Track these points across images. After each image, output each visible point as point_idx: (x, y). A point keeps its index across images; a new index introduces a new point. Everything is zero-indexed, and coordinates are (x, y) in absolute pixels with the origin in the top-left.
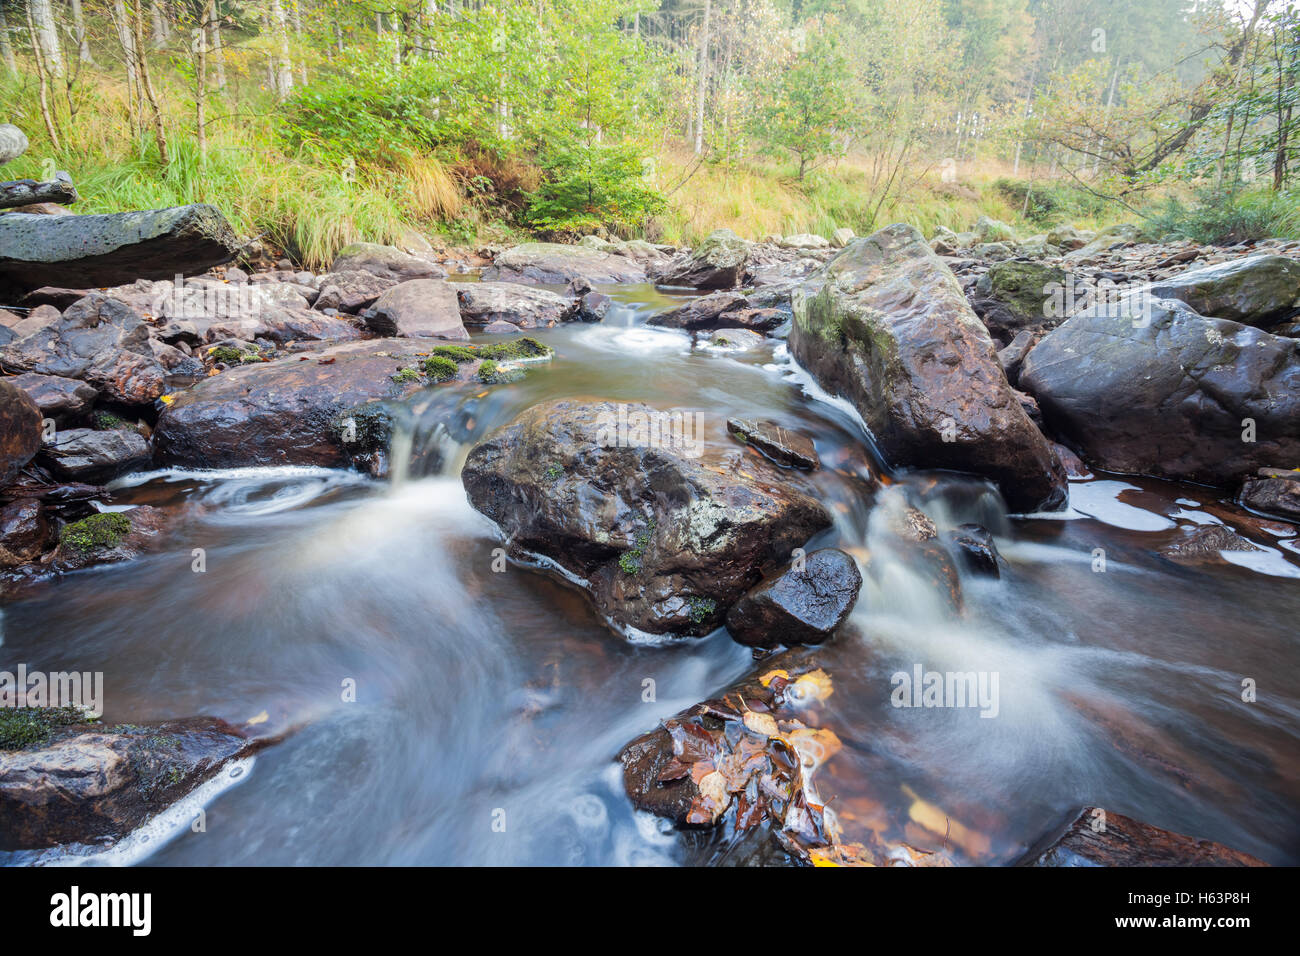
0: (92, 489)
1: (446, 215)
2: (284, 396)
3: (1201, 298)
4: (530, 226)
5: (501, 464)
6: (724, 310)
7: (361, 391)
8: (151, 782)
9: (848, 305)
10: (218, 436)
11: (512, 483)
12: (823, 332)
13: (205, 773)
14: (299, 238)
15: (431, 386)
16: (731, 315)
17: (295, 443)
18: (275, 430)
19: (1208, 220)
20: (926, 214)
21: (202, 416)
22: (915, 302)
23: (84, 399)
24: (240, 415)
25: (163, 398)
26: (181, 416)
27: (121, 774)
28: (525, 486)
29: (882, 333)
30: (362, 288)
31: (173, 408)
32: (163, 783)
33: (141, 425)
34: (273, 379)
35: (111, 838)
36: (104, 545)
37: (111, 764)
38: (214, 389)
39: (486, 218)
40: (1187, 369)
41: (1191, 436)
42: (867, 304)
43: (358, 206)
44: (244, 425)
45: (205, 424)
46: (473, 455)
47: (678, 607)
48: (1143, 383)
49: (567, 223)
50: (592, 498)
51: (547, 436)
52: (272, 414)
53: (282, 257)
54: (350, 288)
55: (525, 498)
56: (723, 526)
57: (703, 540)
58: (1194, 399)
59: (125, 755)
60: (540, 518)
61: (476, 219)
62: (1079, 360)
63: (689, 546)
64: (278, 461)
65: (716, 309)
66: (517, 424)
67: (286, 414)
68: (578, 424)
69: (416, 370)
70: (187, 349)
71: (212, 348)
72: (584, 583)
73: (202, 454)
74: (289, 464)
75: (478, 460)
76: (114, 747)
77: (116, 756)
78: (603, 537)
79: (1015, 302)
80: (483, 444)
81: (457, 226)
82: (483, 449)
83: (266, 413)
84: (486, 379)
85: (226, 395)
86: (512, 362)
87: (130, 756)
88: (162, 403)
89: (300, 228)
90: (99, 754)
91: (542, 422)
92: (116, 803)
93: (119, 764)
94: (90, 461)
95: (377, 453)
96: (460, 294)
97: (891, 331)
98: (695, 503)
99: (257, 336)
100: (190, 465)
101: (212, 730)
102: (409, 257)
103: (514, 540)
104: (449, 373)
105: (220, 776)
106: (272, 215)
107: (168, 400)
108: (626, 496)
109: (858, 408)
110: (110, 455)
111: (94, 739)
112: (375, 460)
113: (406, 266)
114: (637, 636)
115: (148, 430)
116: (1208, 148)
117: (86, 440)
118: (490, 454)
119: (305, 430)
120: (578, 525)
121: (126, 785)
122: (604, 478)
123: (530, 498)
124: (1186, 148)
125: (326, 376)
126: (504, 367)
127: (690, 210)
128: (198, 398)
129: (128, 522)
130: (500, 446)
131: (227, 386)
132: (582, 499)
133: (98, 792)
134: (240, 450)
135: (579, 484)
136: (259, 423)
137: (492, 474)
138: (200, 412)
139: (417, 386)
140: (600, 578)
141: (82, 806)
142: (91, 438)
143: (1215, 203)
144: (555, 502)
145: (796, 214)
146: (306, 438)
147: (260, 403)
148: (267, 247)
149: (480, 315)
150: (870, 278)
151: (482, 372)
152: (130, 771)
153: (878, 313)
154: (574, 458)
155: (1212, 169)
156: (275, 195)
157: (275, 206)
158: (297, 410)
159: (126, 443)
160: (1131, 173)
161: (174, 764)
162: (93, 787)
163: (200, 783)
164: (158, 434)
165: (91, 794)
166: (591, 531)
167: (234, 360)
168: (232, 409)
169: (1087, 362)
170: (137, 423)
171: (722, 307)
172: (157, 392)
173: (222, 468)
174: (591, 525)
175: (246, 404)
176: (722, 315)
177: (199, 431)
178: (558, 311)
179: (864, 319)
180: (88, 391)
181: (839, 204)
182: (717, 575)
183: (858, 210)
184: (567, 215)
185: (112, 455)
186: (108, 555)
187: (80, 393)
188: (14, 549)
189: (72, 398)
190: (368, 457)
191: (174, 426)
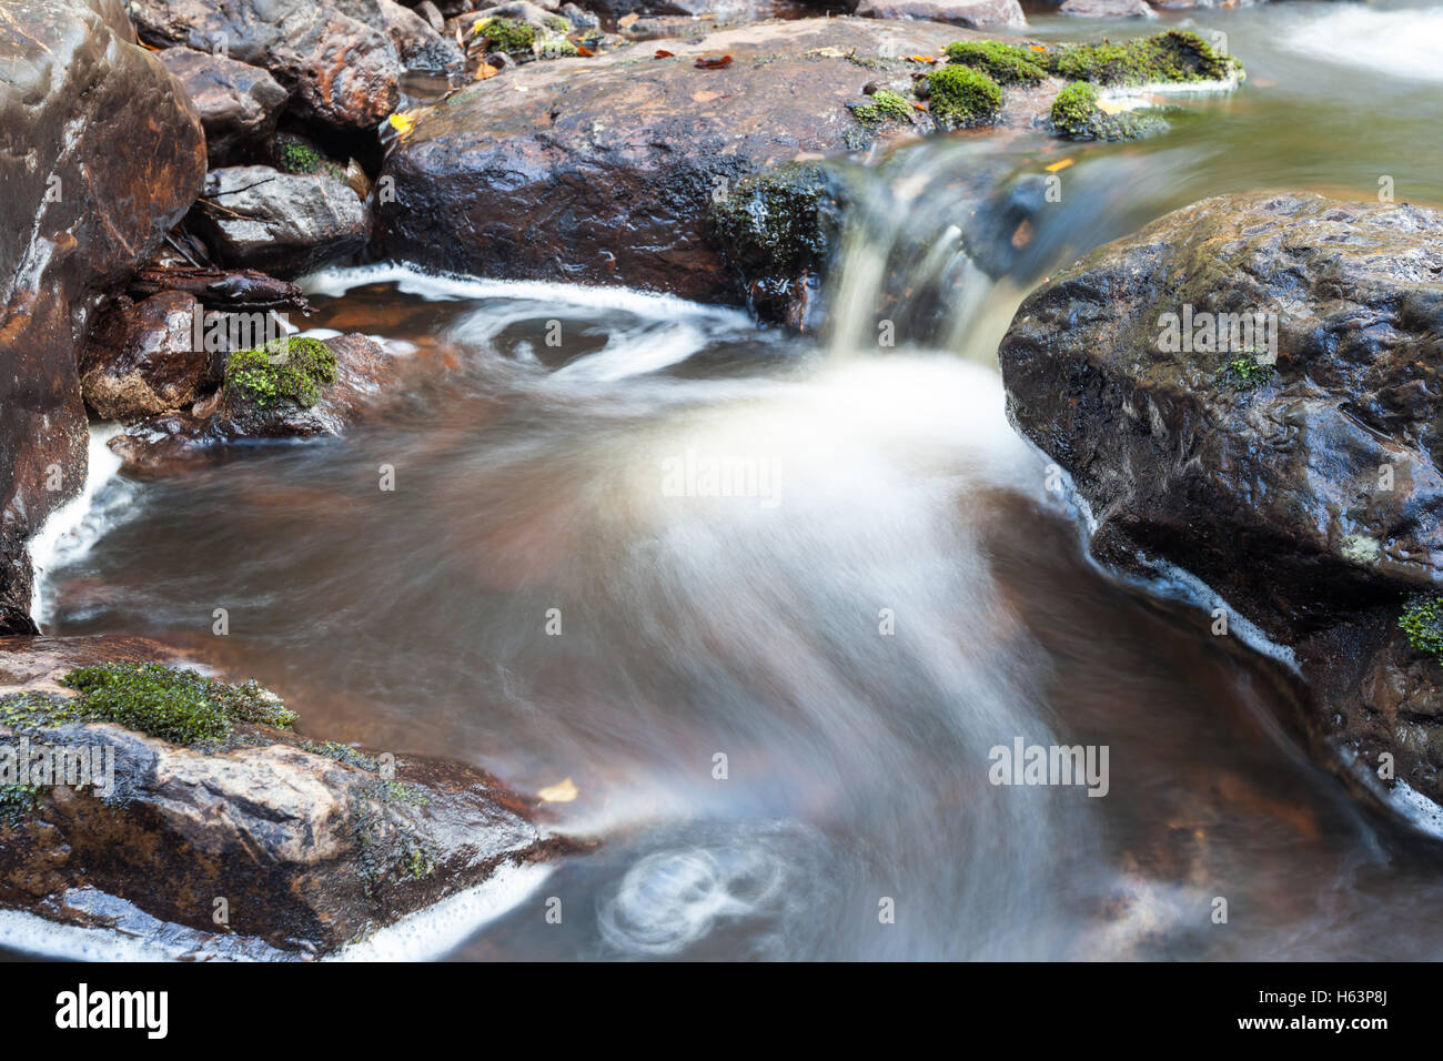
0: (280, 287)
2: (624, 133)
5: (1102, 336)
7: (783, 133)
8: (379, 864)
10: (489, 208)
11: (1128, 383)
13: (463, 872)
15: (939, 134)
17: (637, 238)
18: (600, 208)
21: (462, 161)
23: (265, 107)
24: (533, 166)
25: (394, 120)
26: (425, 158)
27: (336, 833)
28: (1164, 395)
31: (412, 144)
32: (396, 870)
33: (353, 171)
34: (603, 95)
35: (312, 947)
36: (295, 399)
37: (320, 812)
38: (487, 106)
44: (540, 188)
45: (467, 180)
46: (1034, 307)
50: (1346, 445)
51: (1240, 276)
52: (596, 170)
55: (1157, 422)
59: (343, 801)
60: (1194, 477)
64: (598, 275)
66: (1155, 240)
67: (624, 172)
68: (1330, 253)
69: (907, 92)
70: (437, 18)
71: (482, 20)
73: (457, 242)
74: (620, 283)
75: (1044, 319)
76: (327, 781)
77: (330, 800)
78: (1362, 549)
80: (1061, 282)
82: (1060, 295)
83: (585, 168)
84: (1068, 129)
85: (512, 120)
86: (1136, 90)
87: (350, 804)
88: (390, 130)
90: (303, 786)
91: (1229, 242)
92: (323, 885)
93: (334, 816)
94: (271, 232)
95: (805, 280)
100: (433, 263)
101: (481, 793)
103: (1115, 520)
104: (981, 109)
105: (488, 885)
107: (401, 123)
110: (303, 224)
111: (296, 759)
112: (798, 295)
115: (364, 183)
117: (267, 190)
118: (1075, 310)
119: (658, 212)
120: (1296, 507)
121: (340, 858)
122: (1388, 400)
123: (1173, 424)
125: (712, 95)
126: (1116, 102)
128: (460, 123)
129: (331, 361)
130: (1104, 290)
131: (513, 102)
132: (1316, 443)
133: (299, 857)
134: (528, 243)
135: (1311, 407)
136: (568, 188)
137: (1076, 357)
138: (459, 153)
139: (908, 133)
140: (1331, 650)
141: (273, 874)
142: (275, 187)
144: (1243, 444)
146: (657, 230)
147: (575, 144)
151: (1060, 110)
152: (351, 831)
154: (1308, 338)
158: (646, 166)
159: (331, 204)
161: (418, 841)
162: (292, 848)
163: (455, 889)
164: (381, 193)
165: (288, 856)
166: (1332, 529)
167: (521, 48)
168: (520, 152)
170: (346, 166)
172: (385, 105)
173: (492, 276)
174: (1335, 515)
175: (549, 145)
177: (456, 195)
180: (272, 92)
185: (306, 226)
186: (299, 419)
187: (260, 94)
188: (156, 382)
189: (247, 102)
190: (784, 287)
191: (411, 180)
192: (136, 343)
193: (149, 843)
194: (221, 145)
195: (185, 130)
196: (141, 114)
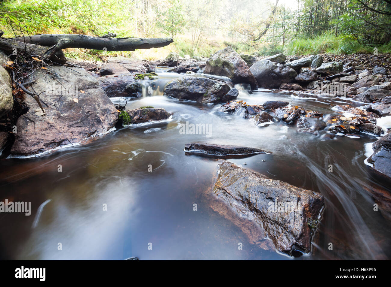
2: (114, 82)
3: (272, 60)
6: (186, 68)
9: (223, 60)
12: (219, 65)
16: (188, 69)
17: (118, 92)
18: (114, 89)
19: (271, 52)
20: (207, 51)
22: (235, 58)
24: (105, 87)
28: (182, 88)
29: (231, 63)
40: (271, 69)
41: (273, 80)
42: (227, 59)
46: (166, 87)
47: (215, 99)
48: (266, 72)
52: (112, 86)
56: (221, 86)
57: (218, 88)
58: (272, 74)
62: (256, 70)
63: (216, 89)
64: (115, 96)
65: (184, 67)
72: (196, 102)
75: (168, 87)
78: (200, 92)
84: (152, 79)
96: (123, 66)
97: (232, 63)
98: (216, 84)
103: (180, 98)
104: (143, 78)
108: (203, 86)
109: (227, 76)
112: (138, 94)
114: (209, 104)
116: (270, 35)
118: (170, 86)
120: (196, 91)
122: (198, 84)
124: (266, 34)
130: (172, 84)
132: (195, 88)
135: (193, 86)
140: (199, 100)
143: (273, 47)
144: (190, 89)
146: (120, 91)
147: (108, 84)
150: (226, 55)
153: (229, 60)
154: (192, 82)
155: (271, 40)
158: (117, 85)
160: (255, 40)
169: (257, 70)
171: (185, 67)
174: (198, 91)
176: (186, 69)
179: (227, 61)
181: (184, 48)
182: (220, 93)
183: (190, 49)
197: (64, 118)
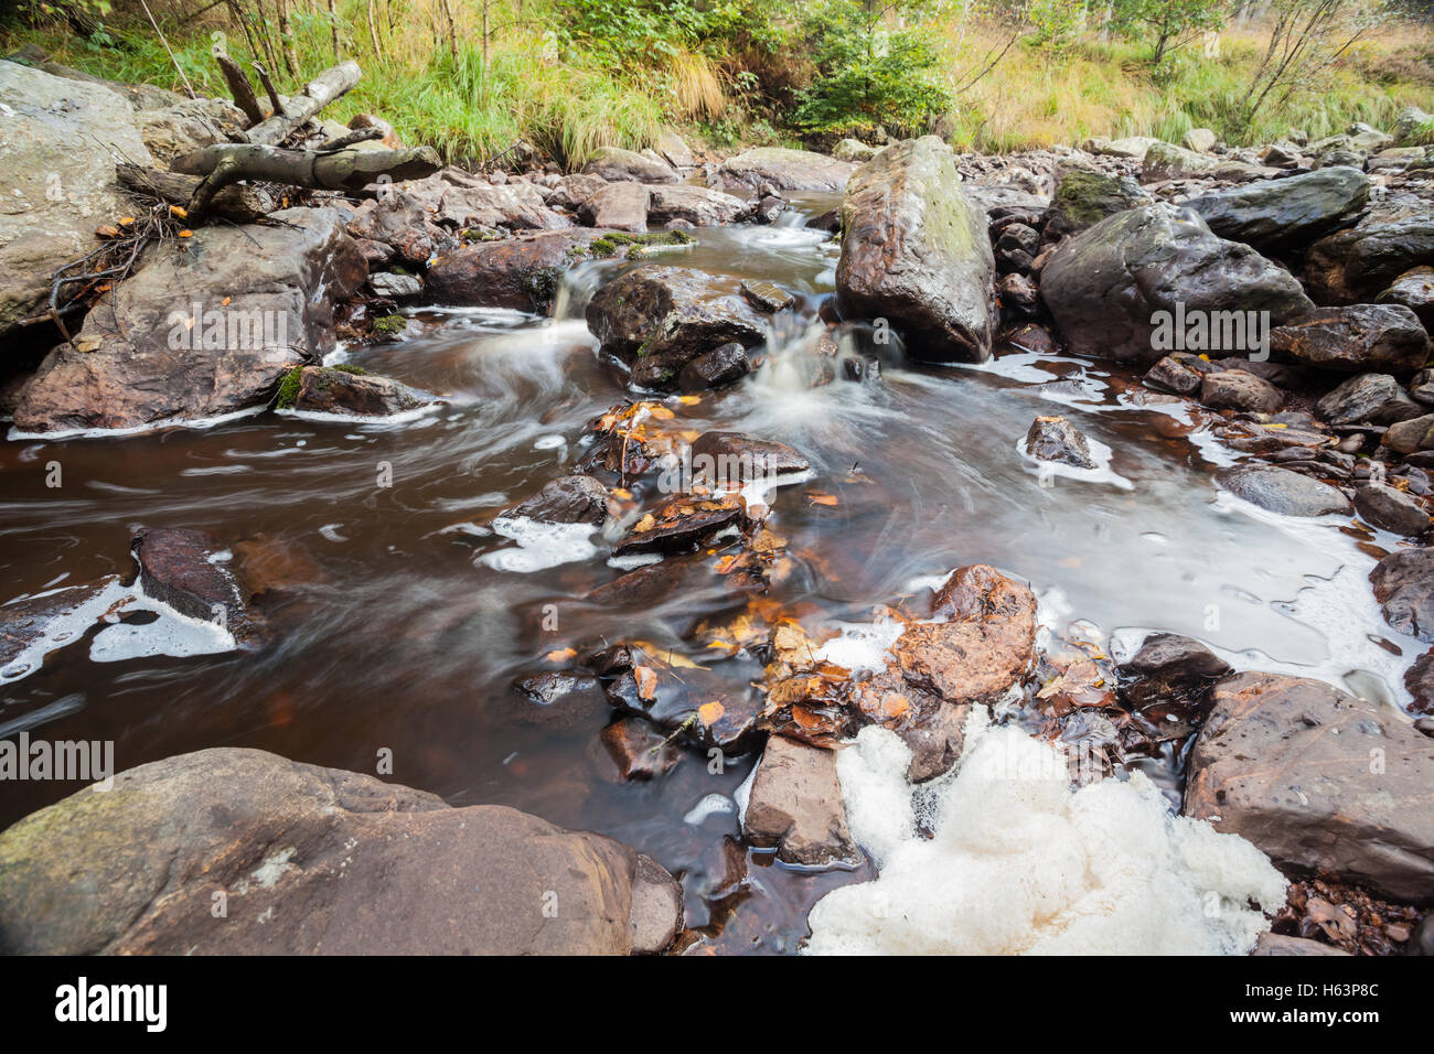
0: (389, 302)
1: (710, 116)
2: (499, 261)
4: (798, 128)
7: (545, 259)
10: (459, 285)
11: (604, 312)
14: (564, 142)
15: (594, 259)
17: (503, 292)
18: (492, 284)
21: (451, 272)
23: (388, 255)
24: (472, 272)
25: (430, 260)
26: (440, 272)
28: (607, 312)
30: (586, 189)
31: (436, 267)
33: (417, 276)
36: (394, 331)
38: (462, 255)
39: (751, 119)
40: (1128, 265)
43: (618, 109)
44: (474, 279)
45: (453, 277)
47: (657, 373)
48: (1093, 276)
49: (835, 124)
50: (632, 315)
52: (490, 272)
53: (548, 161)
54: (577, 189)
55: (607, 320)
56: (676, 324)
57: (668, 332)
58: (1129, 291)
59: (393, 385)
60: (610, 330)
61: (739, 120)
63: (663, 337)
67: (499, 272)
69: (588, 247)
70: (450, 230)
71: (465, 231)
73: (450, 296)
78: (632, 337)
79: (1071, 209)
80: (599, 291)
81: (720, 127)
83: (487, 272)
85: (467, 259)
87: (395, 386)
88: (429, 263)
89: (566, 133)
93: (390, 387)
94: (391, 292)
95: (548, 300)
96: (652, 196)
98: (669, 313)
99: (498, 224)
100: (443, 304)
102: (648, 161)
103: (602, 346)
104: (608, 252)
106: (544, 120)
107: (432, 261)
112: (547, 305)
113: (644, 170)
115: (421, 280)
117: (388, 280)
119: (509, 284)
120: (623, 331)
123: (609, 319)
125: (526, 249)
126: (648, 250)
127: (990, 107)
128: (453, 261)
130: (606, 291)
131: (469, 254)
132: (628, 316)
134: (471, 296)
135: (629, 308)
136: (482, 278)
137: (598, 308)
138: (451, 269)
139: (584, 259)
140: (634, 365)
142: (389, 278)
144: (616, 319)
145: (1136, 110)
146: (509, 289)
147: (485, 265)
148: (538, 150)
149: (666, 213)
151: (630, 252)
154: (630, 293)
156: (548, 100)
157: (546, 110)
158: (505, 270)
159: (410, 285)
164: (426, 282)
166: (628, 333)
167: (477, 238)
168: (468, 268)
170: (414, 274)
172: (427, 255)
174: (628, 330)
175: (477, 266)
177: (449, 282)
178: (733, 212)
180: (390, 251)
182: (674, 354)
183: (1230, 103)
184: (839, 117)
185: (401, 291)
186: (395, 336)
187: (386, 252)
188: (355, 328)
189: (383, 254)
190: (544, 304)
191: (436, 278)
192: (349, 316)
193: (351, 394)
194: (374, 267)
195: (362, 260)
196: (348, 253)
197: (135, 365)
